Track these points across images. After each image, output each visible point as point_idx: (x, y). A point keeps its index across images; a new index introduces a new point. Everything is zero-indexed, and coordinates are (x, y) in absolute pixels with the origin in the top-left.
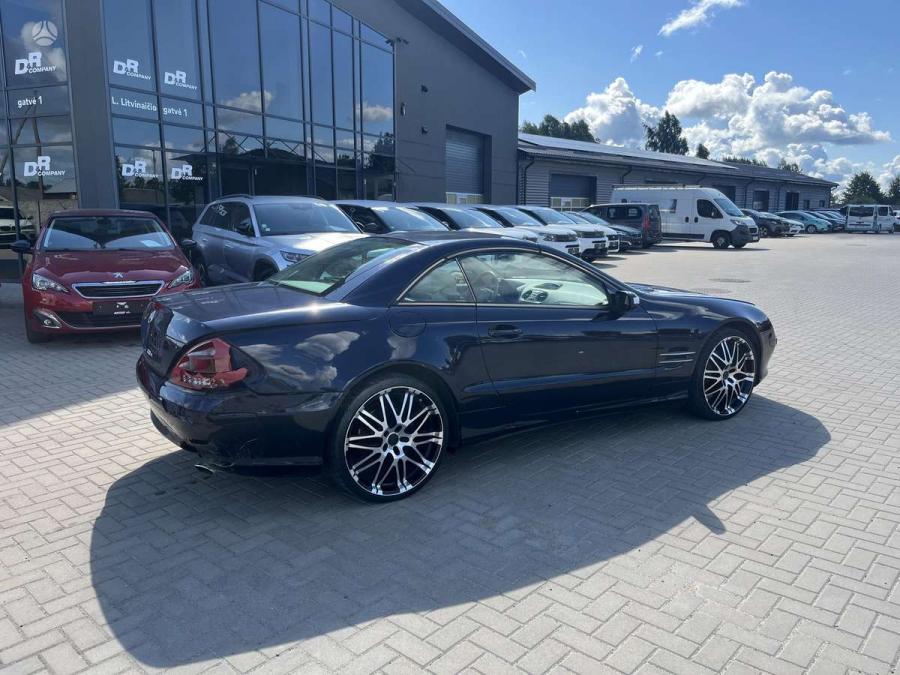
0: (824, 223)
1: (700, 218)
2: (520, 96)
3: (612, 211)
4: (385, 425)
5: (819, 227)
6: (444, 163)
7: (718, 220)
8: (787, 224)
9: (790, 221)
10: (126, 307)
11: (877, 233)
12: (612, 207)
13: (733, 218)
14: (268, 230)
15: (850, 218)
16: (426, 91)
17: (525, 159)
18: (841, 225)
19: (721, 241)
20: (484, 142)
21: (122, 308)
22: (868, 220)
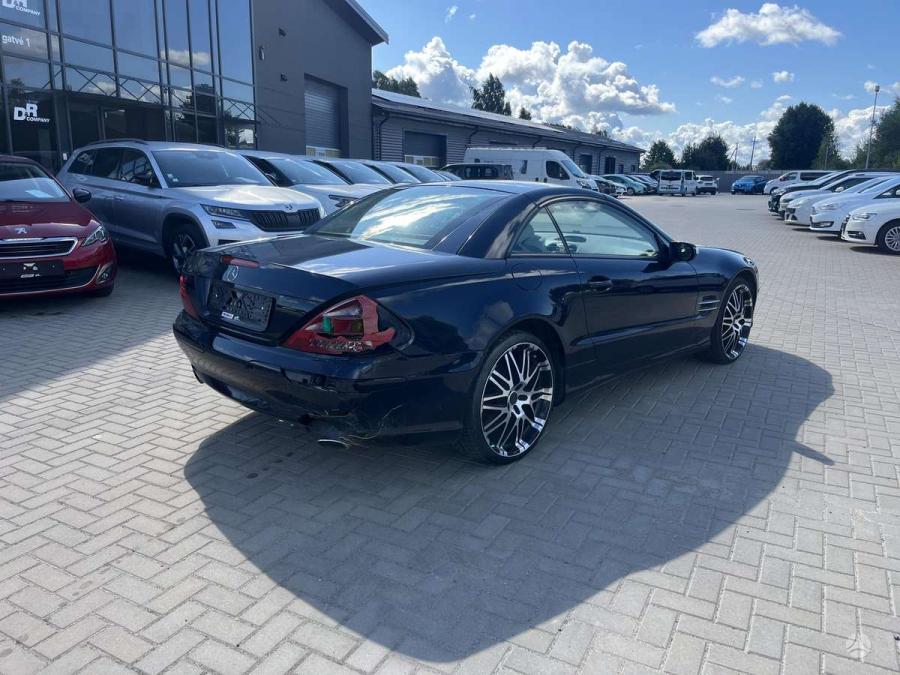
0: (640, 186)
1: (549, 178)
2: (373, 48)
3: (469, 170)
4: (510, 383)
5: (637, 190)
6: (303, 115)
7: (565, 180)
8: (613, 186)
9: (615, 184)
10: (35, 268)
11: (683, 195)
12: (468, 166)
13: (578, 179)
14: (176, 180)
15: (662, 181)
16: (284, 35)
17: (381, 114)
18: (653, 189)
20: (339, 94)
21: (30, 270)
22: (677, 183)
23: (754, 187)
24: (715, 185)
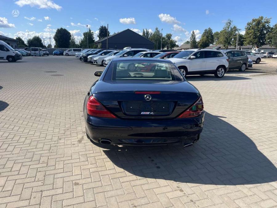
0: (24, 53)
7: (8, 52)
11: (40, 56)
15: (32, 51)
18: (29, 54)
19: (11, 59)
22: (37, 52)
23: (60, 53)
24: (48, 53)
